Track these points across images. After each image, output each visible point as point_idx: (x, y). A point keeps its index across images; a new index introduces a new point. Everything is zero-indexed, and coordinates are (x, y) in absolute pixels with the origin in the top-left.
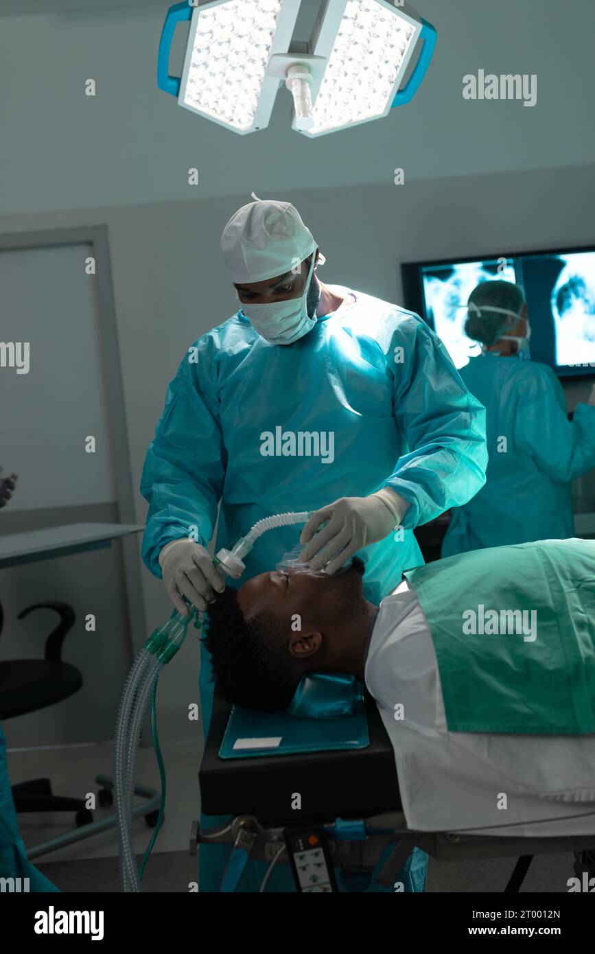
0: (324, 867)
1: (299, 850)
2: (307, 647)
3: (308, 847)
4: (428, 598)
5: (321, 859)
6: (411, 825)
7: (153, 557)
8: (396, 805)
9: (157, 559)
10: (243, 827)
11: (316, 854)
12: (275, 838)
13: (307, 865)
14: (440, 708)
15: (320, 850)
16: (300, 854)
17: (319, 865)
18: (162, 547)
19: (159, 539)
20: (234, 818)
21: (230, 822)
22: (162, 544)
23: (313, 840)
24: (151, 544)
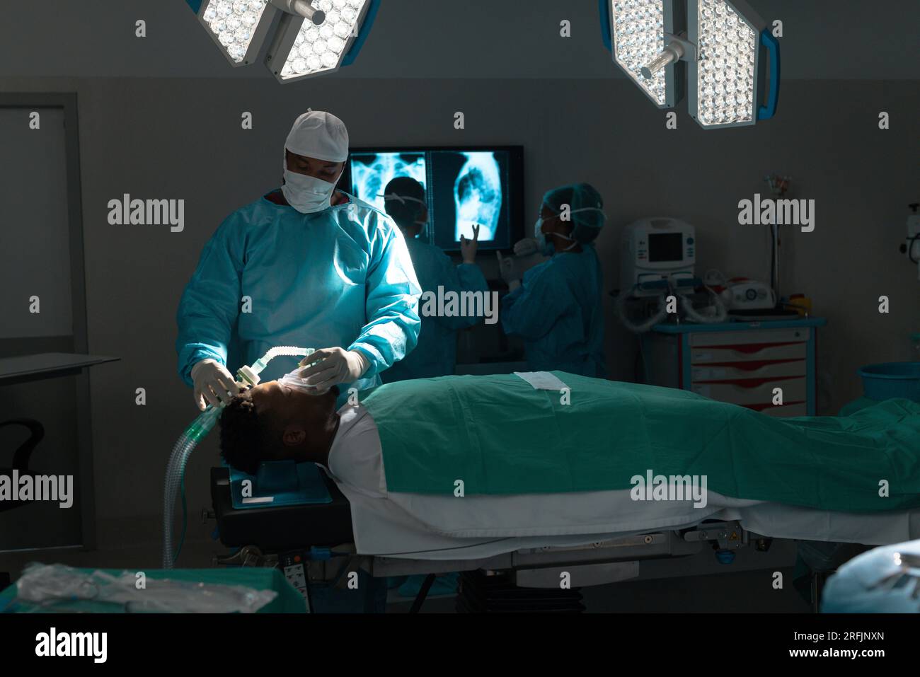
0: (303, 577)
1: (288, 566)
2: (294, 439)
3: (293, 563)
4: (374, 409)
5: (301, 571)
6: (359, 551)
7: (187, 372)
8: (350, 540)
9: (189, 374)
10: (249, 552)
11: (299, 568)
12: (269, 560)
13: (292, 575)
14: (383, 478)
15: (301, 565)
16: (287, 568)
17: (300, 575)
18: (193, 365)
19: (190, 361)
20: (242, 547)
21: (240, 551)
22: (193, 363)
23: (297, 558)
24: (186, 363)
